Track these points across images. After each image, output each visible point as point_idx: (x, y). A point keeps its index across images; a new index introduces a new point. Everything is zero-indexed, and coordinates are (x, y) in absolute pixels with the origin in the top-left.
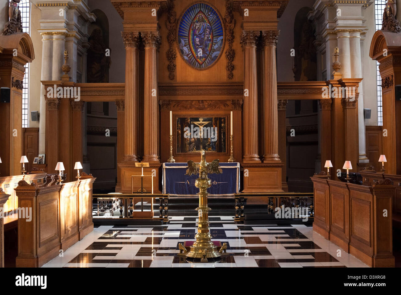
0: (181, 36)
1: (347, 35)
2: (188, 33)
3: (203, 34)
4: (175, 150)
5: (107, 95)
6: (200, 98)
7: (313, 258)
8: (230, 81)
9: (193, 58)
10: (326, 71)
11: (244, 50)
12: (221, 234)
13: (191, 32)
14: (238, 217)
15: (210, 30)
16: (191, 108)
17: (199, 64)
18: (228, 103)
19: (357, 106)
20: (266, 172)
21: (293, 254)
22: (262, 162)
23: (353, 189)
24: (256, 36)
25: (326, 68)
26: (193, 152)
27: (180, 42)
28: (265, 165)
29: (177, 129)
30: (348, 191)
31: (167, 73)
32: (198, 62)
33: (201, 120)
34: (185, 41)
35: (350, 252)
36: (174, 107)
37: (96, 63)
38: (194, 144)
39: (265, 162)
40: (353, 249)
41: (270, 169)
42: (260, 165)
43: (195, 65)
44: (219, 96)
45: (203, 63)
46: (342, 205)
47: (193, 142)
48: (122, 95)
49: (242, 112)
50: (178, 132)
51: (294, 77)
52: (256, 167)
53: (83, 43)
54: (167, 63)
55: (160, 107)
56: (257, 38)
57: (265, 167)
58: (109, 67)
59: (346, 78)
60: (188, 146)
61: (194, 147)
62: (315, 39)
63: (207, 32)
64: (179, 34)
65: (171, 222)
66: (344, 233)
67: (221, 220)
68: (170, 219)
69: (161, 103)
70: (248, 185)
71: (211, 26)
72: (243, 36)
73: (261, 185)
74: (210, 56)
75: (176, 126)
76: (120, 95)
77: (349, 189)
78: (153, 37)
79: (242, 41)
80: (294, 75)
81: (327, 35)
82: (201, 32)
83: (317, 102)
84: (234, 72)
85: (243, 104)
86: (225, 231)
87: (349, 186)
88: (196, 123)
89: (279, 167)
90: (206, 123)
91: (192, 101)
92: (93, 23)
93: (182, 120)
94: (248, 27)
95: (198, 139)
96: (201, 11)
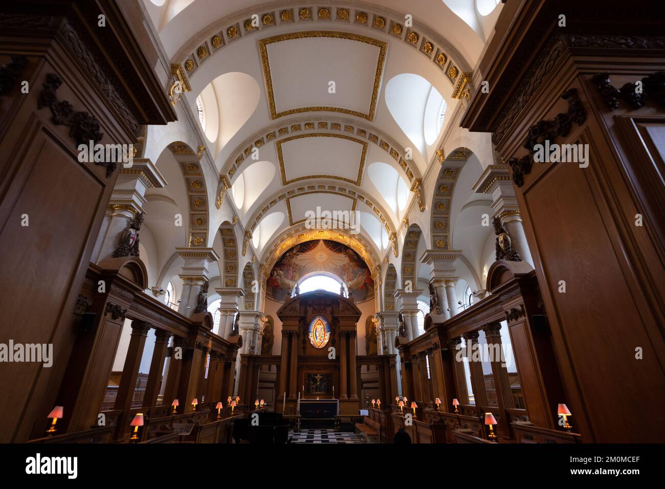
0: (310, 332)
1: (390, 332)
2: (313, 330)
5: (271, 361)
6: (319, 364)
9: (315, 343)
10: (381, 349)
11: (340, 339)
13: (315, 330)
14: (336, 429)
15: (324, 329)
16: (313, 369)
18: (332, 367)
19: (395, 368)
20: (351, 404)
24: (346, 333)
27: (309, 335)
28: (350, 400)
29: (307, 380)
31: (302, 351)
32: (318, 346)
33: (318, 375)
34: (311, 334)
36: (305, 368)
41: (353, 403)
42: (348, 401)
47: (314, 388)
49: (339, 372)
50: (307, 382)
51: (366, 352)
52: (346, 402)
54: (302, 345)
55: (298, 368)
57: (350, 402)
59: (390, 354)
63: (322, 330)
71: (324, 327)
72: (339, 333)
74: (323, 342)
75: (306, 378)
76: (278, 362)
78: (296, 333)
79: (339, 335)
80: (366, 350)
82: (319, 330)
85: (340, 367)
88: (316, 377)
89: (357, 402)
90: (321, 377)
91: (314, 365)
92: (266, 322)
93: (309, 376)
94: (342, 328)
95: (317, 386)
96: (319, 320)
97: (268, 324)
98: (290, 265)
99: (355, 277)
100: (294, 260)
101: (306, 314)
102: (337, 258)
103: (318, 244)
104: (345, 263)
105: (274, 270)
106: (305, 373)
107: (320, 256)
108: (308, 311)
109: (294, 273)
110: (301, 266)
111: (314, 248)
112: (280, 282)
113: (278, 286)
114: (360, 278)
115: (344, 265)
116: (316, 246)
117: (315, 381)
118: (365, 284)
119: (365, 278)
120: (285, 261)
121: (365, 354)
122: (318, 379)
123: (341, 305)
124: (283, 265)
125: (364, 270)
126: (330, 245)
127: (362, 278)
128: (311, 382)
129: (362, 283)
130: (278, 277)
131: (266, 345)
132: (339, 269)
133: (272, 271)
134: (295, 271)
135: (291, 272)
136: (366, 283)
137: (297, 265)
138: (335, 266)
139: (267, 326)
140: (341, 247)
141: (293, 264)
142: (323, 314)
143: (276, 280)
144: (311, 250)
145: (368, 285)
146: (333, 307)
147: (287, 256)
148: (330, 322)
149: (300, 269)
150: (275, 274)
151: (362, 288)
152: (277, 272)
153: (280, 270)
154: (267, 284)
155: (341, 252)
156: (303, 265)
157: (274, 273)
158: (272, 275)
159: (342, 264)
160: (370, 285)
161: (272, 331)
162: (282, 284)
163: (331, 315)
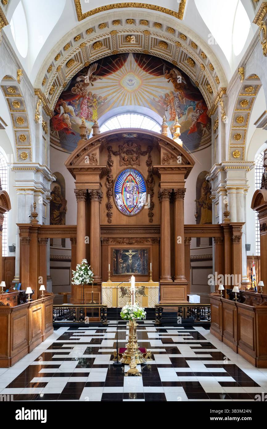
0: (117, 192)
1: (234, 191)
2: (121, 190)
3: (132, 190)
4: (112, 272)
5: (64, 234)
6: (130, 236)
7: (211, 357)
8: (151, 224)
9: (125, 207)
10: (219, 216)
11: (161, 203)
12: (144, 336)
13: (124, 189)
14: (158, 321)
15: (137, 188)
16: (123, 243)
17: (129, 212)
18: (149, 239)
19: (241, 241)
20: (176, 288)
21: (196, 353)
22: (173, 281)
23: (240, 307)
24: (170, 193)
25: (218, 215)
26: (125, 274)
27: (116, 196)
28: (176, 283)
29: (114, 258)
30: (236, 308)
31: (106, 218)
32: (129, 211)
33: (130, 251)
34: (119, 196)
35: (238, 352)
36: (111, 242)
37: (56, 211)
38: (125, 268)
39: (175, 281)
40: (240, 350)
41: (179, 286)
42: (172, 283)
43: (126, 212)
44: (143, 235)
45: (132, 211)
46: (232, 317)
47: (124, 267)
48: (75, 234)
49: (159, 246)
50: (114, 260)
51: (196, 221)
52: (169, 285)
53: (47, 196)
54: (107, 211)
55: (102, 242)
56: (170, 194)
57: (175, 285)
58: (65, 213)
59: (233, 222)
60: (121, 269)
61: (125, 270)
62: (211, 194)
63: (135, 189)
64: (115, 191)
65: (109, 325)
66: (233, 338)
67: (144, 324)
68: (108, 323)
69: (102, 240)
70: (164, 298)
71: (137, 185)
72: (160, 193)
73: (173, 298)
74: (136, 206)
75: (113, 255)
76: (73, 234)
77: (237, 306)
78: (97, 193)
79: (159, 196)
80: (196, 219)
81: (220, 191)
82: (131, 189)
83: (212, 239)
84: (154, 218)
85: (160, 240)
86: (148, 333)
87: (237, 305)
88: (127, 253)
89: (185, 285)
90: (134, 253)
91: (124, 238)
92: (54, 182)
93: (117, 251)
94: (164, 186)
95: (128, 265)
96: (130, 175)
97: (56, 185)
98: (83, 97)
99: (183, 114)
100: (89, 89)
101: (110, 166)
102: (155, 84)
103: (125, 60)
104: (168, 92)
105: (60, 105)
106: (112, 249)
107: (130, 80)
108: (112, 162)
109: (91, 109)
110: (100, 97)
111: (120, 67)
112: (69, 122)
113: (67, 129)
114: (190, 115)
115: (167, 95)
116: (122, 65)
117: (125, 258)
118: (198, 124)
119: (198, 115)
120: (76, 90)
121: (195, 223)
122: (130, 256)
123: (163, 151)
124: (74, 96)
125: (196, 102)
126: (144, 63)
127: (193, 116)
128: (120, 260)
129: (194, 123)
130: (66, 115)
131: (57, 213)
132: (159, 102)
133: (56, 106)
134: (91, 106)
135: (85, 107)
136: (200, 123)
137: (94, 96)
138: (152, 97)
139: (55, 187)
140: (162, 66)
141: (89, 95)
142: (134, 167)
143: (64, 119)
144: (114, 71)
145: (202, 126)
146: (150, 157)
147: (78, 82)
148: (146, 177)
149: (99, 103)
150: (62, 111)
151: (192, 131)
152: (64, 108)
153: (70, 104)
154: (51, 126)
155: (161, 74)
156: (103, 95)
157: (59, 109)
158: (57, 112)
159: (162, 93)
160: (205, 126)
161: (63, 194)
162: (73, 125)
163: (147, 168)
